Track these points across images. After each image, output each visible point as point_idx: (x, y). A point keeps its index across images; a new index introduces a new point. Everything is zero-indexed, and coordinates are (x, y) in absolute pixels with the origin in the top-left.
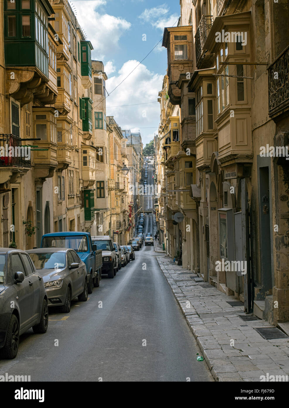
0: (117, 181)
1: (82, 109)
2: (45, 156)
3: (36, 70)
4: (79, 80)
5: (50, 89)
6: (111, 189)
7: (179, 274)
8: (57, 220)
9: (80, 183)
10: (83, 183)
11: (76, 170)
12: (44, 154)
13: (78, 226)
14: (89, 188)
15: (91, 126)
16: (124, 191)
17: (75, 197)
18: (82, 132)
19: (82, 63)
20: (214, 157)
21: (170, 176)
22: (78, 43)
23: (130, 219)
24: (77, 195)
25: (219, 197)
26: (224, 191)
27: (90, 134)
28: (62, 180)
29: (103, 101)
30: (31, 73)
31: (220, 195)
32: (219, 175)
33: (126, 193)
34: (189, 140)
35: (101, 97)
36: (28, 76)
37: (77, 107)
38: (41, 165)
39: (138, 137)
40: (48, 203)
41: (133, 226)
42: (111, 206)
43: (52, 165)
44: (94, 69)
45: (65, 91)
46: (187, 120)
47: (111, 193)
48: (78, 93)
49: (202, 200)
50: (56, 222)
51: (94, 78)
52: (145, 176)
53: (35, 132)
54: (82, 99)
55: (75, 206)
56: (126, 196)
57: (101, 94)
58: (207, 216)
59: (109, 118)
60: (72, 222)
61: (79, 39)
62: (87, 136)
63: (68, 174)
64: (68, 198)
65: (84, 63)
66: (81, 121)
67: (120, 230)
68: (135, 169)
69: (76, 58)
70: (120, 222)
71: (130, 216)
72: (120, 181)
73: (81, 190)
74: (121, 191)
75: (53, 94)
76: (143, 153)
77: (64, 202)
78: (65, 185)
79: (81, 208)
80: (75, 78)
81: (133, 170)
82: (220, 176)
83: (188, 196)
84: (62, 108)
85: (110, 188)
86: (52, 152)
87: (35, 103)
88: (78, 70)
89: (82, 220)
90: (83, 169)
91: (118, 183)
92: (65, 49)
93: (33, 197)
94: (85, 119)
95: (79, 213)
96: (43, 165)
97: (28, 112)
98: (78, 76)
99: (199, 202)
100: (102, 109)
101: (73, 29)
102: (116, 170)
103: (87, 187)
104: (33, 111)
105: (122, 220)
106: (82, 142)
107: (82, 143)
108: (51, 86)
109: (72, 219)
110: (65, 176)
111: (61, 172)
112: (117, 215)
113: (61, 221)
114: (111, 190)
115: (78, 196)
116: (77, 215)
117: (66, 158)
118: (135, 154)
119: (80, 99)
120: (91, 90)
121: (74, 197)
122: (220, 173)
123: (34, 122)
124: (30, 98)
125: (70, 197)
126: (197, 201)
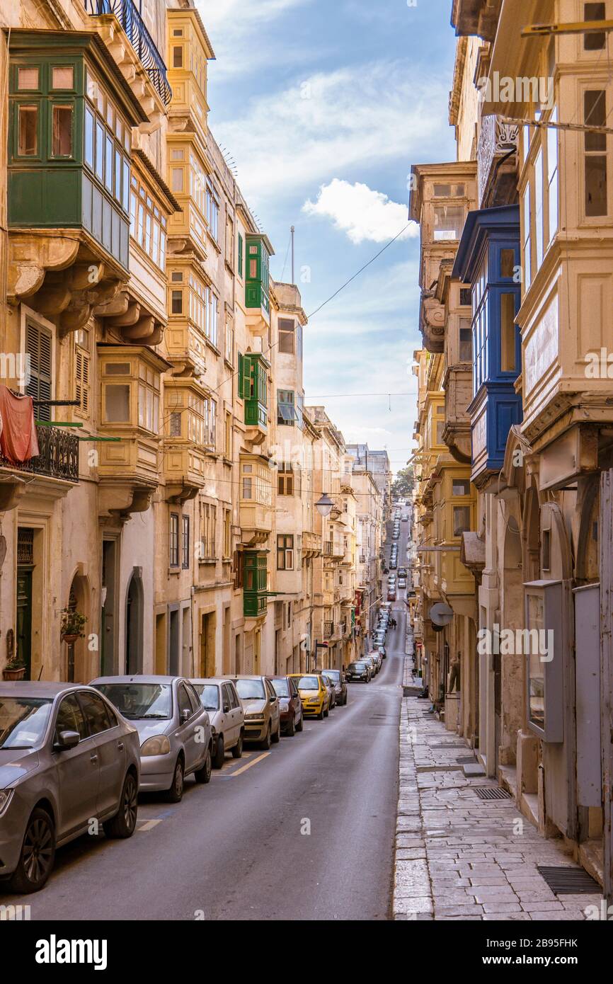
0: (329, 540)
1: (245, 378)
2: (124, 460)
3: (85, 239)
4: (239, 315)
5: (141, 305)
6: (311, 554)
7: (434, 747)
8: (163, 609)
9: (233, 535)
10: (241, 536)
11: (223, 505)
12: (121, 455)
13: (225, 626)
14: (259, 547)
15: (263, 415)
16: (344, 561)
17: (219, 564)
18: (244, 427)
19: (248, 279)
20: (514, 442)
21: (427, 525)
22: (240, 237)
23: (358, 618)
24: (223, 559)
25: (528, 553)
26: (543, 529)
27: (260, 433)
28: (183, 523)
29: (296, 367)
30: (69, 243)
31: (528, 548)
32: (529, 490)
33: (350, 564)
34: (459, 421)
35: (291, 358)
36: (62, 252)
37: (231, 370)
38: (113, 481)
39: (382, 457)
40: (137, 570)
41: (365, 632)
42: (312, 589)
43: (140, 480)
44: (280, 301)
45: (191, 324)
46: (456, 372)
47: (312, 563)
48: (236, 340)
49: (488, 569)
50: (159, 618)
51: (279, 319)
52: (394, 534)
53: (104, 402)
54: (246, 355)
55: (218, 583)
56: (348, 571)
57: (293, 352)
58: (498, 608)
59: (315, 411)
60: (207, 619)
61: (241, 229)
62: (252, 436)
63: (200, 510)
64: (200, 565)
65: (252, 280)
66: (242, 402)
67: (332, 639)
68: (372, 521)
69: (232, 268)
70: (332, 624)
71: (357, 612)
72: (335, 540)
73: (235, 549)
74: (337, 559)
75: (153, 320)
76: (391, 492)
77: (185, 574)
78: (191, 535)
79: (235, 589)
80: (228, 308)
81: (369, 522)
82: (531, 493)
83: (458, 560)
84: (184, 360)
85: (309, 552)
86: (140, 451)
87: (107, 335)
88: (236, 292)
89: (237, 614)
90: (242, 506)
91: (330, 544)
92: (195, 231)
93: (90, 553)
94: (249, 399)
95: (229, 599)
96: (118, 481)
97: (84, 354)
98: (236, 306)
99: (481, 574)
100: (294, 384)
101: (226, 203)
102: (328, 517)
103: (252, 544)
104: (99, 355)
105: (337, 620)
106: (244, 447)
107: (242, 449)
108: (146, 299)
109: (208, 611)
110: (191, 516)
111: (182, 504)
112: (325, 608)
113: (174, 614)
114: (312, 557)
115: (226, 561)
116: (223, 603)
117: (189, 473)
118: (373, 491)
119: (240, 356)
120: (270, 341)
121: (214, 564)
122: (529, 485)
123: (102, 378)
124: (82, 314)
125: (203, 562)
126: (476, 570)
